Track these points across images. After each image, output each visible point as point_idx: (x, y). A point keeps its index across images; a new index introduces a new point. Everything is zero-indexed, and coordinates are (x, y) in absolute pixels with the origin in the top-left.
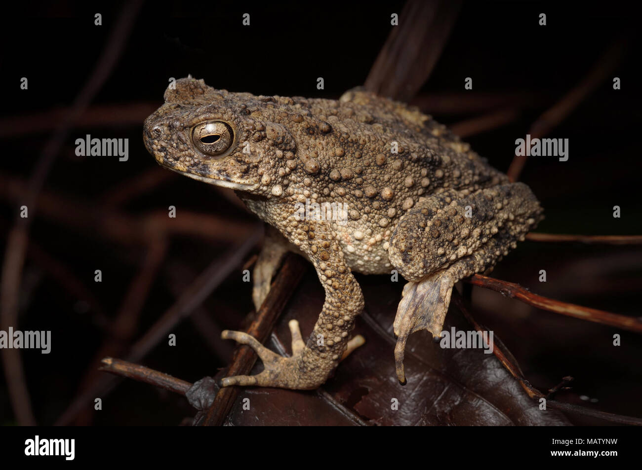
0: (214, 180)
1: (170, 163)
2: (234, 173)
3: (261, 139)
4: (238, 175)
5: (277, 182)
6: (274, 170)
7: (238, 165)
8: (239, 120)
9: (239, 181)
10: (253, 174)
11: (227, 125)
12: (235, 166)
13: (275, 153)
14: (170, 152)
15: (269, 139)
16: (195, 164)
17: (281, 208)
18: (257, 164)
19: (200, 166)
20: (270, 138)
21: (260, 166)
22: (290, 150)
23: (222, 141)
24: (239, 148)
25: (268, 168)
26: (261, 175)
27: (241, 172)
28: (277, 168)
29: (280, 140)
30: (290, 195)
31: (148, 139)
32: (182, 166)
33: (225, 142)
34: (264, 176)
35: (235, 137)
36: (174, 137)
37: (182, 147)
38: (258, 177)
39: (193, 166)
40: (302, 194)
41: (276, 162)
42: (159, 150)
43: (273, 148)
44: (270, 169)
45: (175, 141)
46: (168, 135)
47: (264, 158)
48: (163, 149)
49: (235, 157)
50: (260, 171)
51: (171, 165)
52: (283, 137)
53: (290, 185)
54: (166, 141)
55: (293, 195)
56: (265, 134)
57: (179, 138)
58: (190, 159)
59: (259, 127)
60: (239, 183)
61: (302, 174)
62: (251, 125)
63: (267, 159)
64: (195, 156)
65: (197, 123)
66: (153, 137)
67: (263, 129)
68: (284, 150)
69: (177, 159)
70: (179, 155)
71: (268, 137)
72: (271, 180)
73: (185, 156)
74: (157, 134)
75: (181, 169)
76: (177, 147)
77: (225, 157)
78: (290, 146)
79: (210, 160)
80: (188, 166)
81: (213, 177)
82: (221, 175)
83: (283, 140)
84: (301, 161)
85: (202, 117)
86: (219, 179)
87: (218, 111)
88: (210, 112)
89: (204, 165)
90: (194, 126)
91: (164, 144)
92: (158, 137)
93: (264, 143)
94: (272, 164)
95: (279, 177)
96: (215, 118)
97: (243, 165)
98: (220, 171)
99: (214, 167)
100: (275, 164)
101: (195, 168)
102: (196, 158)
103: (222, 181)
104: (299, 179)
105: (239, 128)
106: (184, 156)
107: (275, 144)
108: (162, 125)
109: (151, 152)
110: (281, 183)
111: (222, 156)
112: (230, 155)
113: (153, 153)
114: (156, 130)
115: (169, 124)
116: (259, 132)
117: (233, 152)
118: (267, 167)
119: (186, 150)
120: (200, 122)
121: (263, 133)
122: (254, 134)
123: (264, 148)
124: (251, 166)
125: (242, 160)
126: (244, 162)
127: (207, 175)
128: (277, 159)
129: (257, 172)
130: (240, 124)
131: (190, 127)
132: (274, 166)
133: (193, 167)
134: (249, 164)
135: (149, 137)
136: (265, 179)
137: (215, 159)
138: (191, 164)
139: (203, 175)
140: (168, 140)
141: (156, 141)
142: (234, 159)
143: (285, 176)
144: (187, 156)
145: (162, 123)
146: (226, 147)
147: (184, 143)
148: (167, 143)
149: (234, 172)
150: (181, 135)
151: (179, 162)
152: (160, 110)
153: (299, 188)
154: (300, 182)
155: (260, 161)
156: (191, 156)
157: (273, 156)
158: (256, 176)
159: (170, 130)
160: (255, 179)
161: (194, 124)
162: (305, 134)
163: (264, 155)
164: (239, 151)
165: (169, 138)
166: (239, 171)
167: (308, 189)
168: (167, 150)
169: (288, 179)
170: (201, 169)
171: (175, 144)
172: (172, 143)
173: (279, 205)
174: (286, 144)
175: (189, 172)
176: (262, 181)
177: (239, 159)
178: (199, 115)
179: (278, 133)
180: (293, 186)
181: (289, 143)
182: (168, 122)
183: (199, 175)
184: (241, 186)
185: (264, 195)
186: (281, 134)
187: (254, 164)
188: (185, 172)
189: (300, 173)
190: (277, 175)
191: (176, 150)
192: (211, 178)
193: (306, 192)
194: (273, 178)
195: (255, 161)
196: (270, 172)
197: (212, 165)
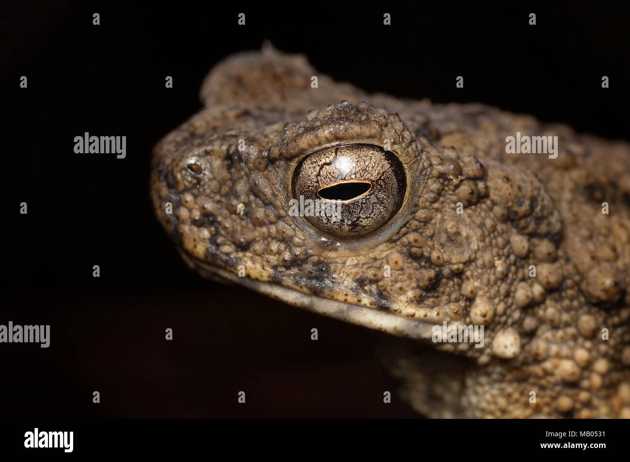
0: (344, 307)
1: (225, 257)
2: (401, 289)
3: (475, 200)
4: (410, 294)
5: (510, 321)
6: (503, 288)
7: (410, 267)
8: (419, 147)
9: (411, 310)
10: (449, 295)
11: (390, 156)
12: (402, 269)
13: (508, 242)
14: (225, 228)
15: (494, 203)
16: (295, 262)
17: (509, 396)
18: (461, 266)
19: (308, 267)
20: (499, 200)
21: (468, 273)
22: (547, 235)
23: (373, 199)
24: (415, 223)
25: (489, 280)
26: (470, 300)
27: (418, 287)
28: (511, 284)
29: (525, 207)
30: (537, 359)
31: (165, 191)
32: (258, 266)
33: (381, 202)
34: (478, 301)
35: (408, 189)
36: (241, 187)
37: (260, 213)
38: (462, 304)
39: (288, 265)
40: (571, 358)
41: (510, 265)
42: (194, 222)
43: (504, 227)
44: (495, 283)
45: (243, 198)
46: (222, 183)
47: (479, 254)
48: (207, 219)
49: (403, 245)
50: (468, 287)
51: (226, 262)
52: (533, 200)
53: (539, 332)
54: (218, 197)
55: (544, 360)
56: (487, 188)
57: (254, 191)
58: (283, 246)
59: (471, 169)
60: (413, 315)
61: (575, 303)
62: (451, 161)
63: (487, 257)
64: (296, 240)
65: (310, 146)
66: (181, 187)
67: (482, 176)
68: (531, 235)
69: (243, 247)
70: (250, 236)
71: (493, 196)
72: (495, 314)
73: (268, 238)
74: (194, 177)
75: (254, 274)
76: (247, 214)
77: (377, 246)
78: (549, 224)
79: (336, 250)
80: (275, 267)
81: (341, 297)
82: (366, 292)
83: (532, 207)
84: (575, 267)
85: (325, 133)
86: (358, 304)
87: (368, 119)
88: (347, 119)
89: (319, 263)
90: (303, 157)
91: (209, 206)
92: (194, 186)
93: (483, 214)
94: (500, 269)
95: (514, 307)
96: (359, 136)
97: (424, 267)
98: (361, 282)
99: (347, 270)
100: (508, 269)
101: (294, 271)
102: (298, 246)
103: (365, 310)
104: (565, 317)
105: (421, 166)
106: (265, 239)
107: (510, 218)
108: (207, 153)
109: (170, 228)
110: (518, 324)
111: (371, 242)
112: (391, 241)
113: (177, 230)
114: (190, 167)
115: (228, 150)
116: (472, 183)
117: (398, 233)
118: (485, 277)
119: (271, 223)
120: (320, 144)
121: (481, 185)
122: (457, 187)
123: (482, 225)
124: (446, 271)
125: (422, 255)
126: (428, 260)
127: (326, 292)
128: (512, 258)
129: (460, 289)
130: (424, 156)
131: (289, 159)
132: (504, 277)
133: (288, 268)
134: (441, 266)
135: (170, 186)
136: (480, 308)
137: (351, 250)
138: (284, 261)
139: (316, 293)
140: (221, 196)
141: (189, 198)
142: (400, 252)
143: (530, 306)
144: (274, 238)
145: (209, 148)
146: (383, 217)
147: (267, 204)
148: (219, 202)
149: (398, 285)
150: (261, 181)
151: (249, 254)
152: (199, 122)
153: (563, 340)
154: (567, 325)
155: (469, 262)
156: (286, 241)
157: (503, 248)
158: (457, 300)
159: (229, 168)
160: (453, 307)
161: (302, 151)
162: (581, 199)
163: (481, 244)
164: (416, 230)
165: (225, 189)
166: (414, 285)
167: (588, 344)
168: (219, 223)
169: (534, 315)
170: (310, 277)
171: (240, 207)
172: (235, 202)
173: (504, 385)
174: (539, 220)
175: (275, 282)
176: (472, 314)
177: (414, 250)
178: (318, 128)
179: (520, 188)
180: (549, 335)
181: (547, 218)
182: (224, 148)
183: (305, 290)
184: (416, 326)
185: (470, 354)
186: (528, 190)
187: (455, 267)
188: (264, 282)
189: (571, 300)
190: (510, 301)
191: (244, 223)
192: (337, 300)
193: (582, 354)
194: (501, 308)
195: (455, 258)
196: (493, 291)
197: (340, 266)
